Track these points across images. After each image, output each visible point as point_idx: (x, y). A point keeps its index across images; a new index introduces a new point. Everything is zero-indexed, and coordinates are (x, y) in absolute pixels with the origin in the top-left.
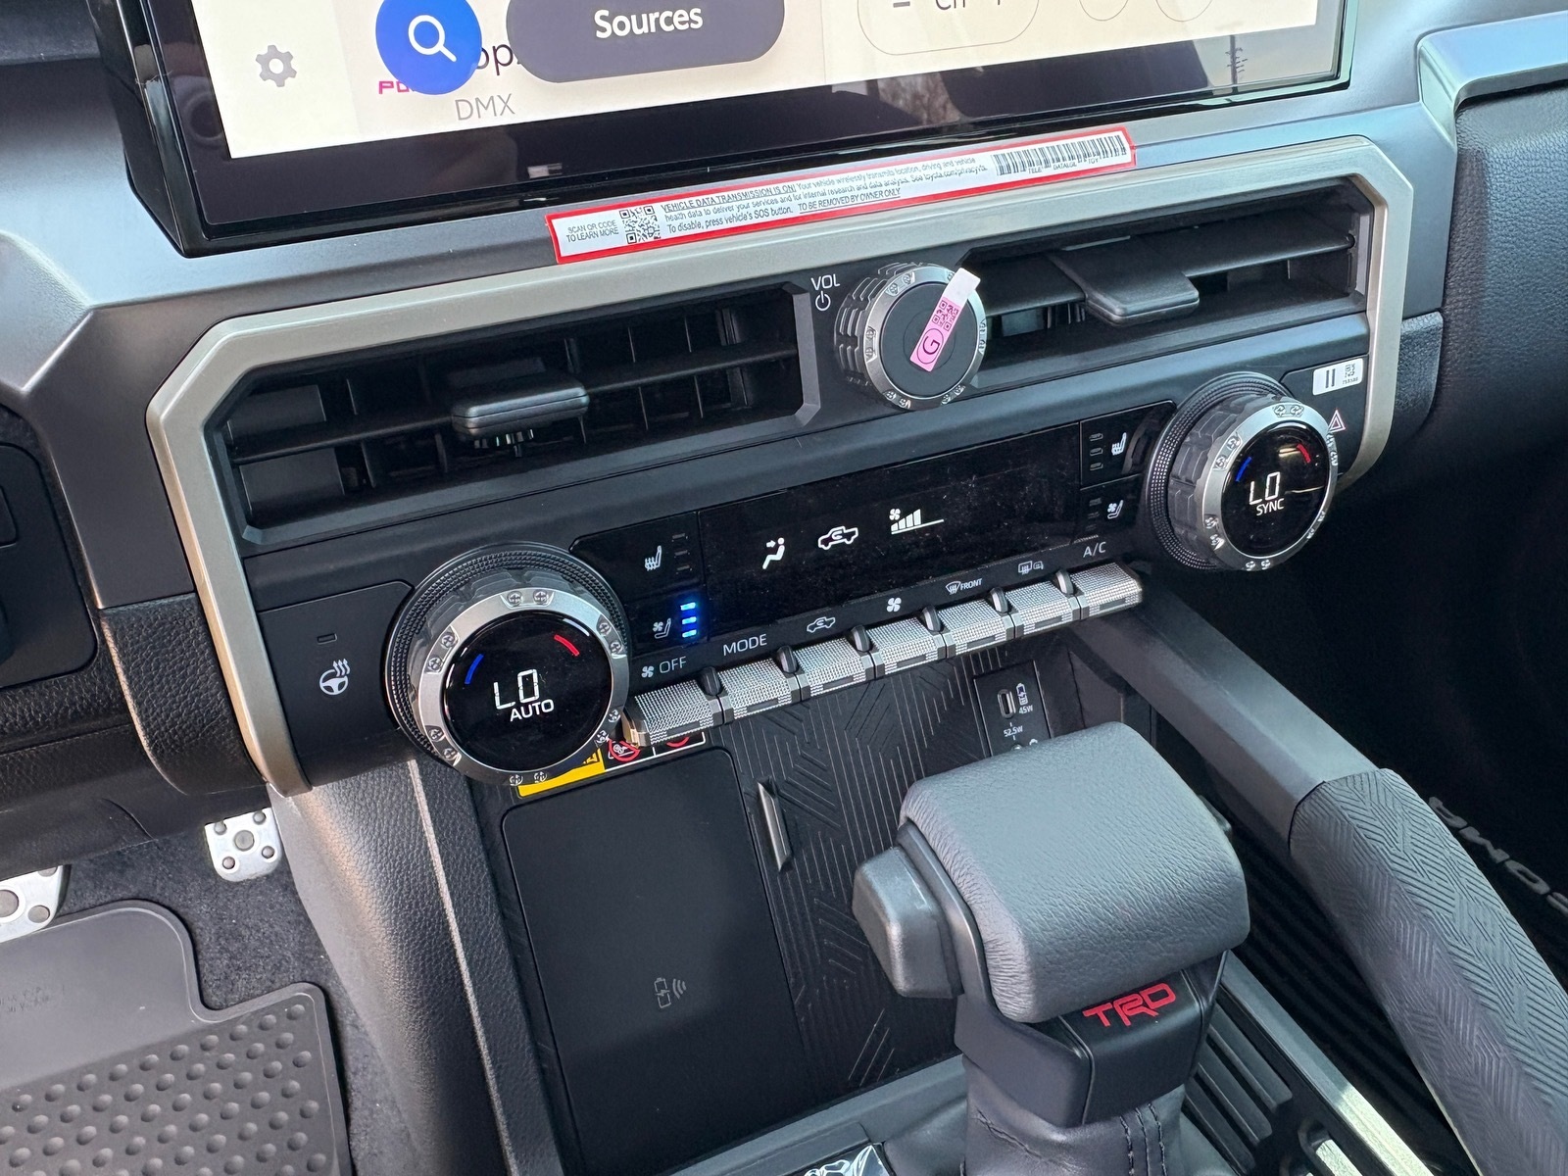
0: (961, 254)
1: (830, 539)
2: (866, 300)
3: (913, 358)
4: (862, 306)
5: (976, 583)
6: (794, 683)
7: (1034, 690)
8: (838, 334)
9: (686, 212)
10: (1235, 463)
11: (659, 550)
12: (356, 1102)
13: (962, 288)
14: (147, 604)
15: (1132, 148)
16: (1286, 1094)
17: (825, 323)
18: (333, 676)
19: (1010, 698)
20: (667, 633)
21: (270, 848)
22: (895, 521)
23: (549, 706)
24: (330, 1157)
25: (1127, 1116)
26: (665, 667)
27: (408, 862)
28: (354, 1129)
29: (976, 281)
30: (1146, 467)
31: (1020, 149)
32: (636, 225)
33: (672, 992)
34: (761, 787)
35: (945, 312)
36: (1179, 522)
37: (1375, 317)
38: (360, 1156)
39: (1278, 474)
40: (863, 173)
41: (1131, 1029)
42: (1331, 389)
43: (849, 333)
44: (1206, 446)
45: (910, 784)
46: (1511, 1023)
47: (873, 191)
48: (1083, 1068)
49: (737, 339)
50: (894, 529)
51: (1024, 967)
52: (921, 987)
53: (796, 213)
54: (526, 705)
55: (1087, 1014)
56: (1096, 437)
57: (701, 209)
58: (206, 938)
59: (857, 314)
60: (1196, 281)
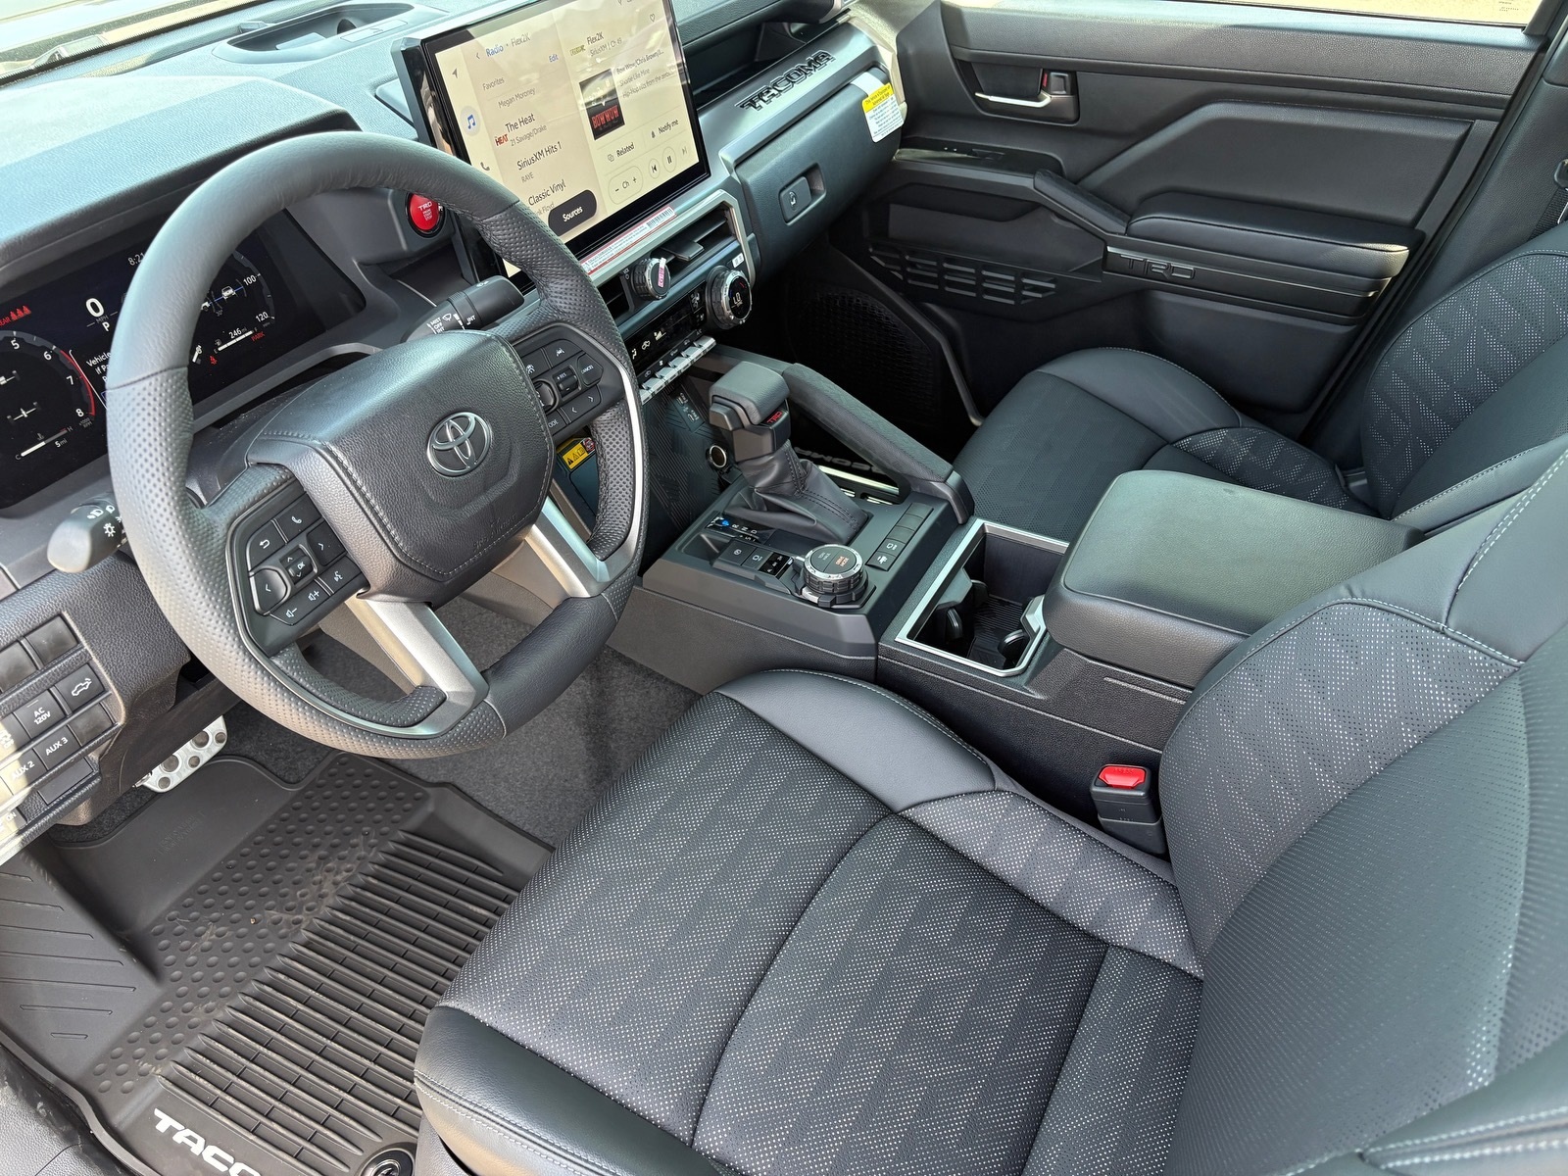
2: (644, 270)
3: (659, 285)
4: (642, 274)
8: (635, 284)
10: (728, 293)
13: (663, 263)
17: (629, 282)
22: (656, 336)
25: (782, 448)
29: (665, 260)
30: (706, 303)
35: (661, 270)
36: (720, 316)
37: (740, 239)
39: (738, 293)
41: (777, 422)
42: (739, 265)
43: (640, 282)
44: (719, 290)
48: (772, 434)
50: (657, 339)
51: (755, 409)
55: (768, 421)
60: (699, 242)
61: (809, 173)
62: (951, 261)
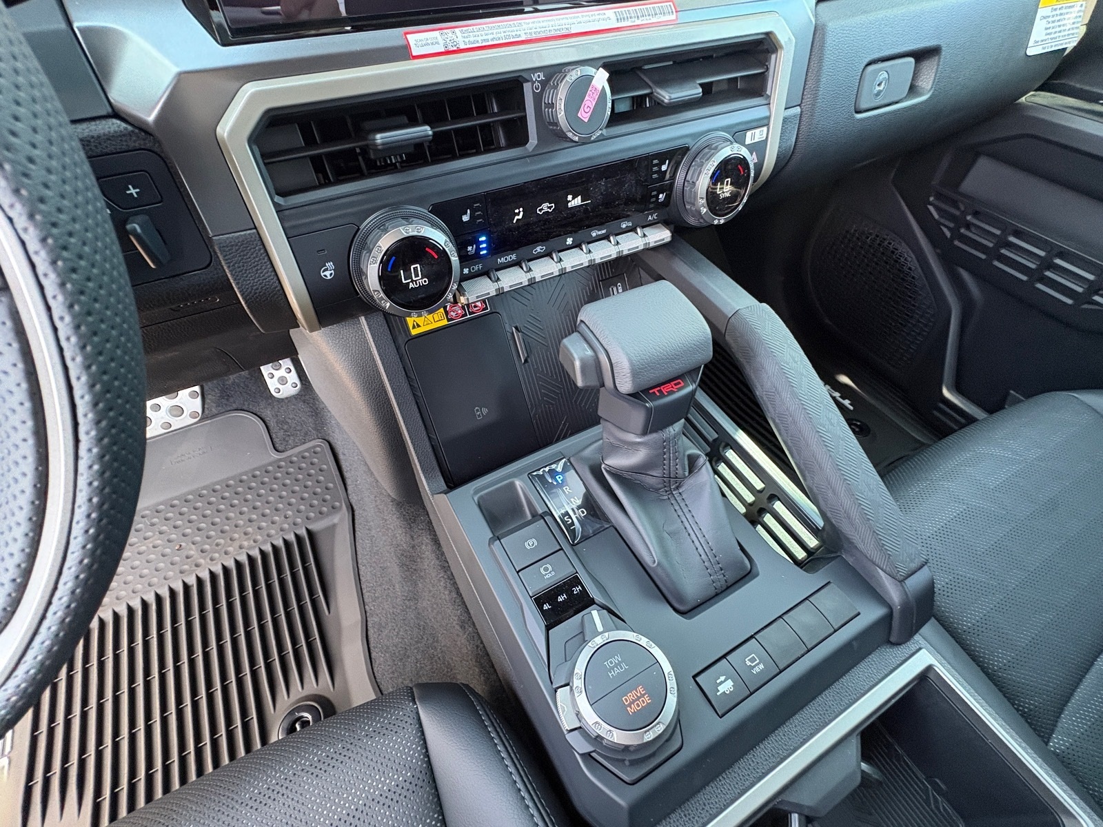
0: (601, 63)
1: (542, 209)
2: (558, 84)
3: (579, 115)
4: (556, 87)
5: (604, 231)
6: (529, 276)
7: (624, 286)
8: (545, 103)
9: (471, 34)
10: (713, 173)
11: (469, 211)
12: (349, 482)
13: (601, 78)
14: (233, 234)
15: (676, 12)
16: (716, 436)
17: (538, 98)
18: (327, 270)
19: (615, 289)
20: (474, 252)
21: (295, 383)
22: (570, 201)
23: (425, 281)
24: (340, 502)
25: (664, 430)
26: (473, 269)
27: (366, 365)
28: (349, 492)
29: (607, 75)
30: (675, 178)
31: (626, 9)
32: (448, 40)
33: (483, 413)
34: (514, 328)
35: (593, 91)
36: (688, 203)
37: (773, 107)
38: (353, 502)
39: (729, 179)
40: (554, 18)
41: (667, 396)
42: (753, 141)
43: (550, 102)
44: (701, 165)
45: (582, 306)
46: (801, 391)
47: (559, 27)
48: (649, 411)
49: (496, 110)
50: (570, 205)
51: (629, 371)
52: (588, 384)
53: (523, 38)
54: (416, 281)
55: (651, 391)
56: (655, 162)
57: (478, 33)
58: (272, 424)
59: (554, 92)
60: (702, 85)
61: (921, 56)
62: (1018, 234)
